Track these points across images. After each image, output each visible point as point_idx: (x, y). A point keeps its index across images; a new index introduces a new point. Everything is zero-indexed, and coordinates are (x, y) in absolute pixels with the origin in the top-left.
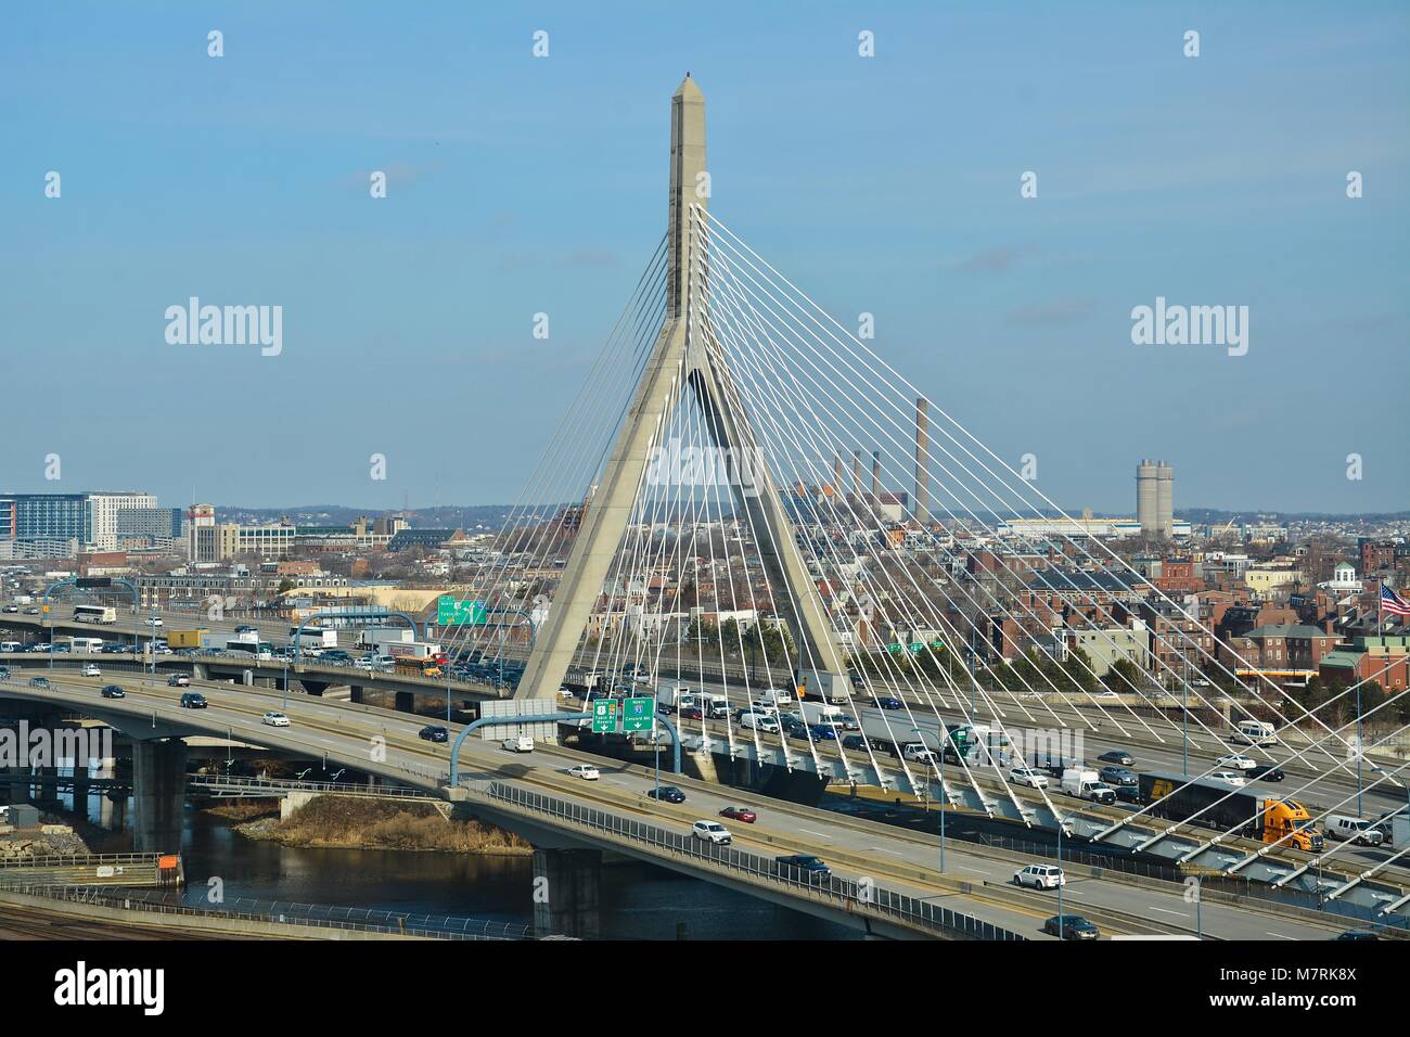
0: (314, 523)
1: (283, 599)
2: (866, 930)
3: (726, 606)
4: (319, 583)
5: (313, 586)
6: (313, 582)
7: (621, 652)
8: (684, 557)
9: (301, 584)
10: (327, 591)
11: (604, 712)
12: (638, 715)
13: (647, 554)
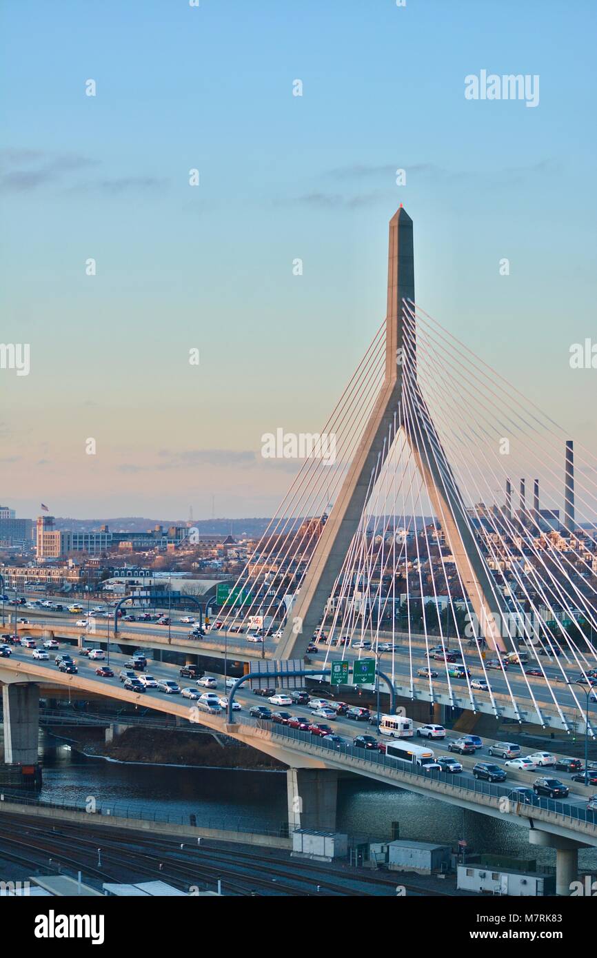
0: (125, 530)
1: (104, 585)
2: (530, 827)
3: (429, 592)
4: (129, 574)
5: (125, 576)
6: (126, 573)
7: (351, 627)
8: (397, 555)
9: (117, 574)
10: (136, 579)
11: (339, 670)
12: (364, 672)
13: (370, 554)
